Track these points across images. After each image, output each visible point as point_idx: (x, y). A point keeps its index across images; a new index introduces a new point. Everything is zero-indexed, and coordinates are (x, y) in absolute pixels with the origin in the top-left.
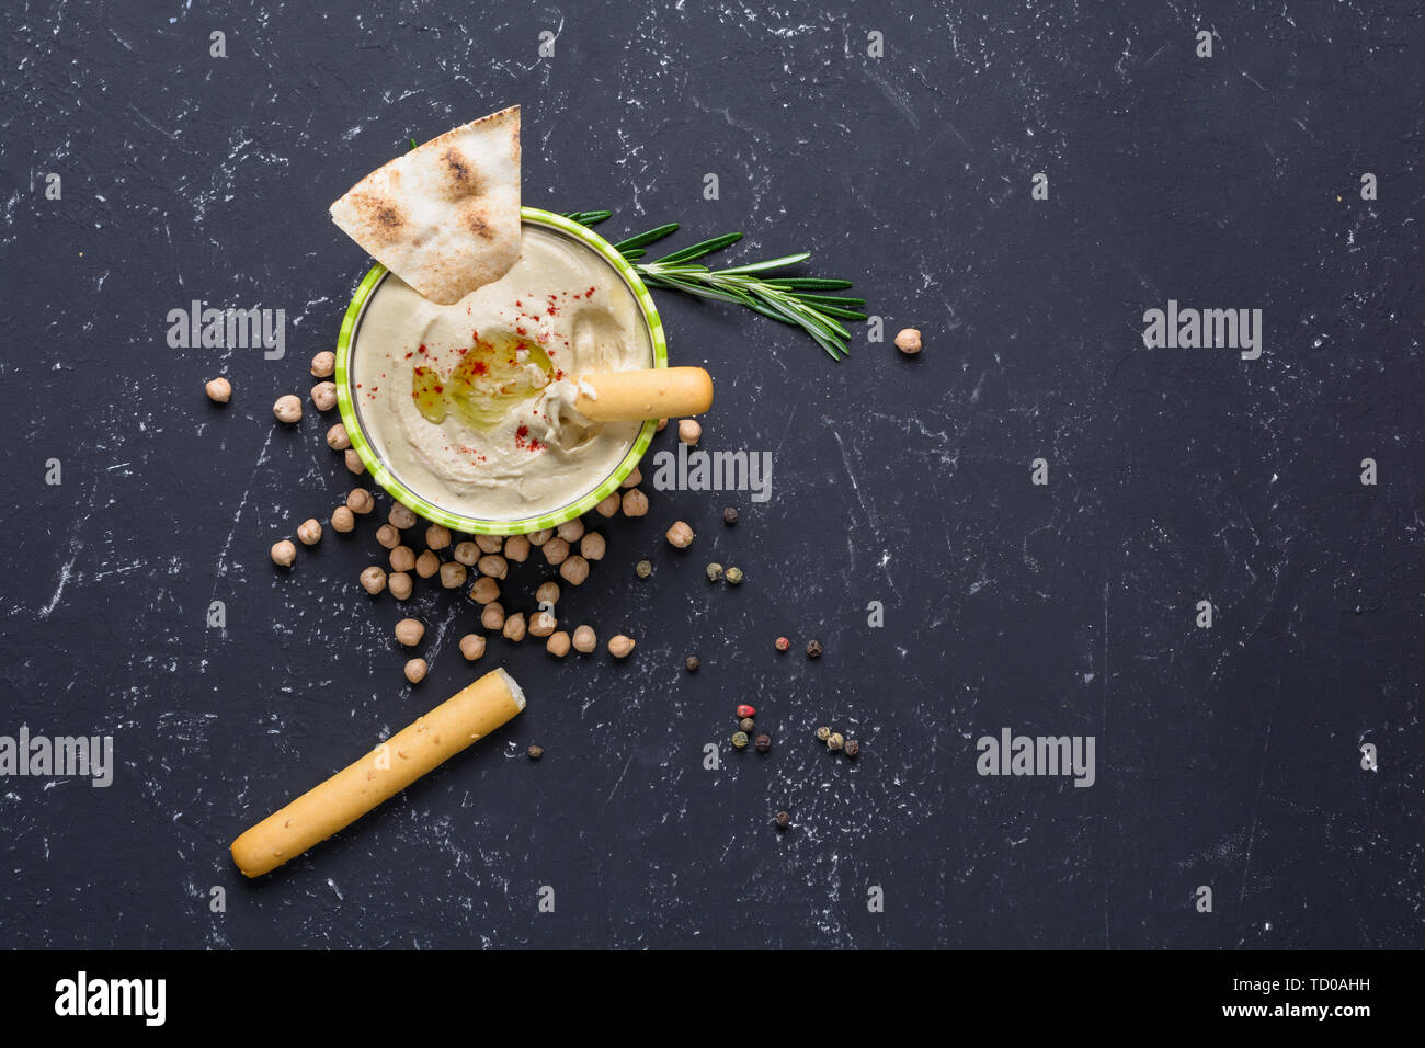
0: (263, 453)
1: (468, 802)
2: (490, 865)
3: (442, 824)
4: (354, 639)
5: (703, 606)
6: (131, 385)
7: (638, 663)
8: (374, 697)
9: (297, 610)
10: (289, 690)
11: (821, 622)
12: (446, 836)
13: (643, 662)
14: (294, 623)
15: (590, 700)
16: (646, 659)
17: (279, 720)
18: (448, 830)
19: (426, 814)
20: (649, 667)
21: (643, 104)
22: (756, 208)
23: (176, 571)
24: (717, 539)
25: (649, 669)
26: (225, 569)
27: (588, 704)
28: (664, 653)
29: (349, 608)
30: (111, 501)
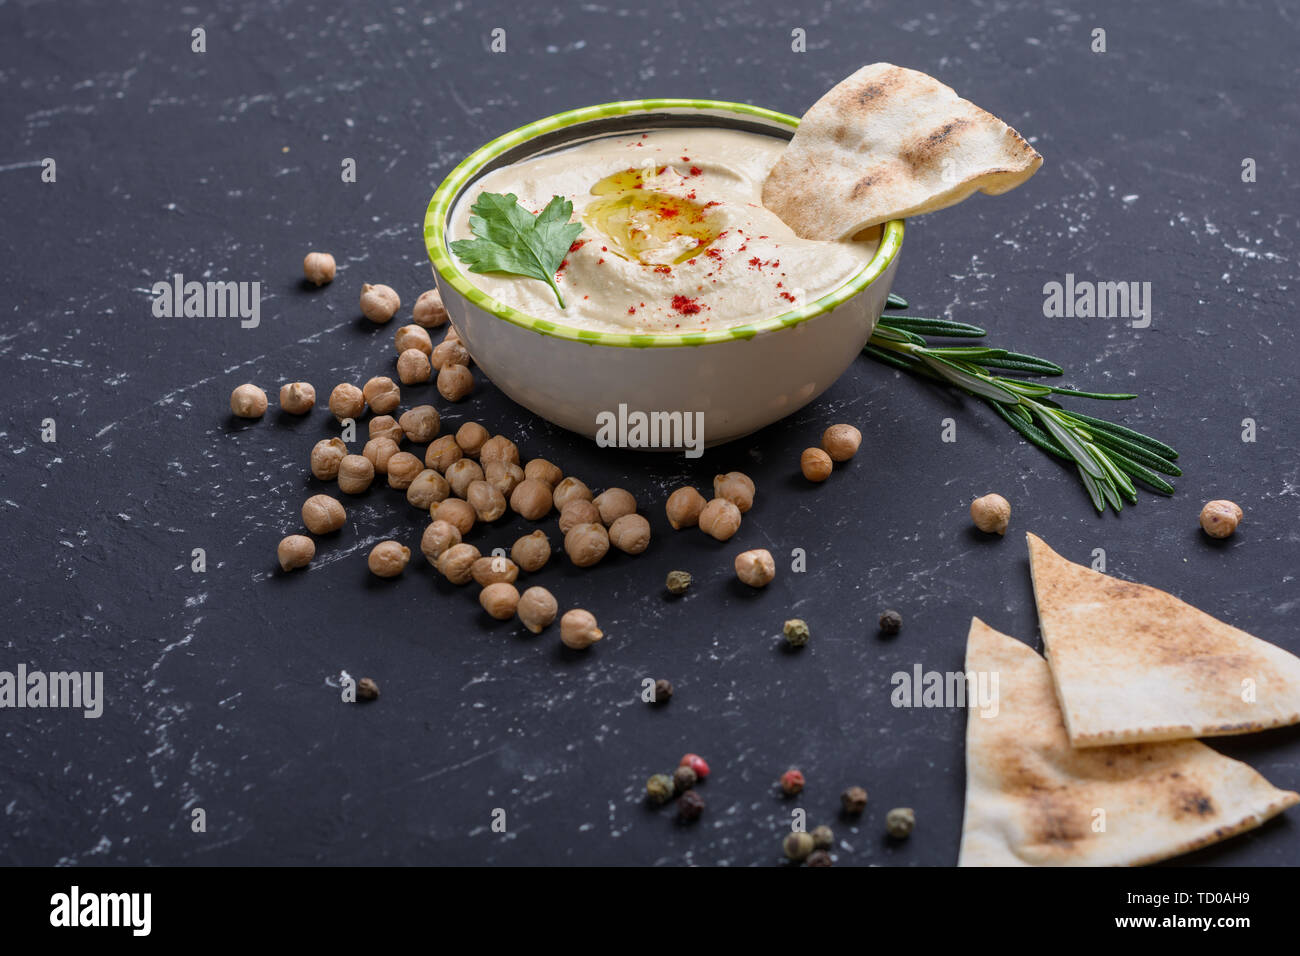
0: (314, 336)
1: (229, 704)
2: (194, 773)
3: (175, 708)
4: (252, 507)
5: (729, 652)
6: (231, 243)
7: (588, 668)
8: (220, 565)
9: (214, 461)
10: (127, 517)
11: (883, 731)
12: (167, 722)
13: (595, 669)
14: (195, 468)
15: (490, 676)
16: (603, 669)
17: (85, 537)
18: (177, 718)
19: (165, 691)
20: (601, 676)
21: (1022, 248)
22: (1098, 361)
23: (115, 383)
24: (803, 601)
25: (597, 680)
26: (170, 401)
27: (483, 679)
28: (634, 673)
29: (272, 483)
30: (109, 311)
